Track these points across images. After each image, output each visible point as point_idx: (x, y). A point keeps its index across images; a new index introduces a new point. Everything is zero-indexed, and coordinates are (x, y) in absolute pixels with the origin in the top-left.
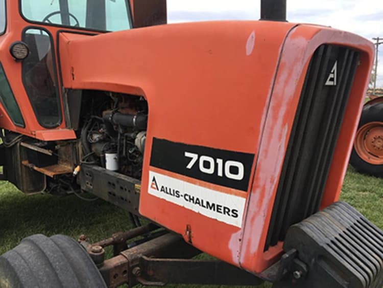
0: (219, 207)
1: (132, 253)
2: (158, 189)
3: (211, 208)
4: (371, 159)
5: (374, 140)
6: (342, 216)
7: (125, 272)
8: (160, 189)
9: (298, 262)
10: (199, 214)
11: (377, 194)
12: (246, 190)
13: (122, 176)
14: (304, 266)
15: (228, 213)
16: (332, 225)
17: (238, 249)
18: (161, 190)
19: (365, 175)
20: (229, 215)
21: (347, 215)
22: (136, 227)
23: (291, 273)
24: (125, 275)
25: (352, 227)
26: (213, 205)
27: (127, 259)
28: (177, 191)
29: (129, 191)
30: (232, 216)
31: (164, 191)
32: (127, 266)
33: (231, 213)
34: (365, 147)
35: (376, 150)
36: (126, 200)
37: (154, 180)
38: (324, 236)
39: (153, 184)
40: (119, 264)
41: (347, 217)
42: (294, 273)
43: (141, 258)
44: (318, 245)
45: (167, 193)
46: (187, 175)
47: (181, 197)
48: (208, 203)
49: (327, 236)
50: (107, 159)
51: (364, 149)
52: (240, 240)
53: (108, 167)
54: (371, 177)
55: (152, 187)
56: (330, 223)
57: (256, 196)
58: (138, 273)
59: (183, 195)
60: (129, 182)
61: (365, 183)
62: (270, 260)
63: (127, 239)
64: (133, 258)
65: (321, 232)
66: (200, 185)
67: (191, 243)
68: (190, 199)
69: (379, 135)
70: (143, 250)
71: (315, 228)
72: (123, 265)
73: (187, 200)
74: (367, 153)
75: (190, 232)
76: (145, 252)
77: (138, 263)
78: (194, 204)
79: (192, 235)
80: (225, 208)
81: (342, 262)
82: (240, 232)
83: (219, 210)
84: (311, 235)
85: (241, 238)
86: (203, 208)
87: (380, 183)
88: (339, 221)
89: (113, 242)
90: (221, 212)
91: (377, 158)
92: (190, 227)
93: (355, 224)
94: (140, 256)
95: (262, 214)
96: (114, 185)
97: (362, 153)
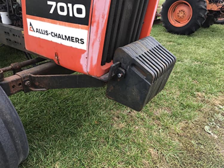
0: (73, 38)
1: (23, 73)
2: (34, 31)
3: (68, 40)
4: (176, 24)
5: (179, 12)
6: (148, 43)
7: (20, 84)
8: (35, 30)
9: (121, 69)
10: (61, 44)
11: (176, 43)
12: (87, 25)
13: (13, 27)
14: (123, 71)
15: (78, 41)
16: (141, 48)
17: (86, 64)
18: (37, 32)
19: (172, 34)
20: (79, 43)
21: (151, 43)
22: (29, 59)
23: (116, 75)
24: (20, 86)
25: (153, 49)
26: (69, 37)
27: (21, 77)
28: (46, 31)
29: (19, 36)
30: (81, 43)
31: (38, 32)
32: (21, 81)
33: (80, 41)
34: (173, 16)
35: (179, 18)
36: (18, 43)
37: (31, 25)
38: (135, 53)
39: (30, 28)
40: (15, 79)
41: (151, 44)
42: (118, 75)
43: (30, 76)
44: (131, 57)
45: (40, 33)
46: (50, 19)
47: (49, 34)
48: (66, 36)
49: (137, 53)
50: (2, 16)
51: (173, 18)
52: (86, 58)
53: (3, 22)
54: (175, 35)
55: (30, 30)
56: (140, 47)
57: (94, 28)
58: (28, 84)
59: (50, 33)
60: (18, 30)
61: (171, 38)
62: (106, 70)
63: (22, 67)
64: (24, 76)
65: (134, 51)
66: (60, 24)
67: (59, 64)
68: (55, 35)
69: (182, 9)
70: (31, 72)
71: (130, 49)
72: (17, 80)
73: (53, 36)
74: (174, 20)
75: (58, 57)
76: (32, 72)
77: (28, 79)
78: (58, 39)
79: (59, 59)
80: (76, 38)
81: (143, 66)
82: (86, 53)
83: (73, 40)
84: (127, 53)
85: (87, 57)
86: (63, 40)
87: (179, 37)
88: (146, 46)
89: (12, 68)
90: (74, 42)
91: (179, 23)
92: (57, 54)
93: (155, 48)
94: (29, 74)
95: (98, 40)
96: (8, 33)
97: (172, 21)
